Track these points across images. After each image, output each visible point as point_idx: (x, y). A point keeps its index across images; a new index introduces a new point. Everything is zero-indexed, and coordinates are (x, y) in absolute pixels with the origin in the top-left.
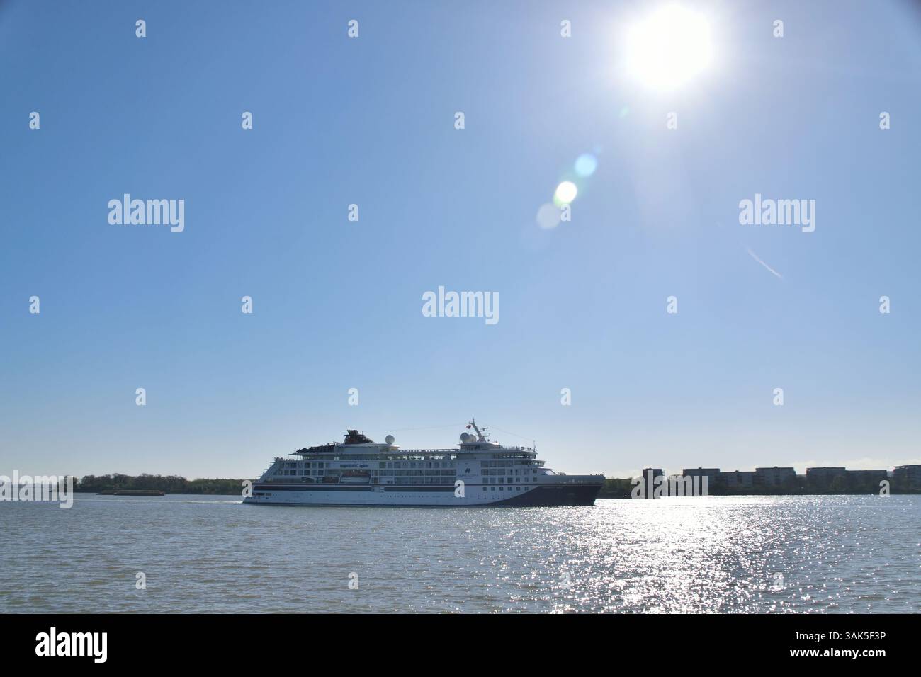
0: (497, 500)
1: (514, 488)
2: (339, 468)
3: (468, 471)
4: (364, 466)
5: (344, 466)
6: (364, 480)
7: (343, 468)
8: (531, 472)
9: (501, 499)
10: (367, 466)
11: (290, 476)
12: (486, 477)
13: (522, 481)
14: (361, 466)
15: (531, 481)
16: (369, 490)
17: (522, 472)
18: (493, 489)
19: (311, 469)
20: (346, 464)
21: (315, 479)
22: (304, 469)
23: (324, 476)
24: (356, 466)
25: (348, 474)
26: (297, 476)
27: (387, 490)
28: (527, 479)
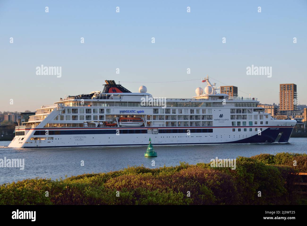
0: (242, 138)
1: (254, 129)
2: (119, 113)
3: (221, 116)
4: (141, 112)
5: (123, 112)
6: (140, 124)
7: (122, 114)
8: (264, 117)
9: (245, 138)
10: (143, 112)
11: (71, 121)
12: (233, 120)
13: (259, 124)
14: (138, 112)
15: (264, 124)
16: (145, 132)
17: (259, 117)
18: (239, 130)
19: (92, 114)
20: (125, 110)
21: (97, 124)
22: (85, 114)
23: (105, 120)
24: (133, 111)
25: (125, 119)
26: (79, 121)
27: (161, 131)
28: (262, 123)
